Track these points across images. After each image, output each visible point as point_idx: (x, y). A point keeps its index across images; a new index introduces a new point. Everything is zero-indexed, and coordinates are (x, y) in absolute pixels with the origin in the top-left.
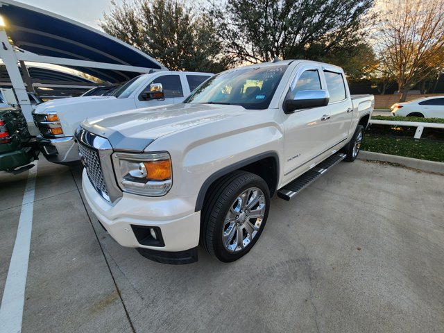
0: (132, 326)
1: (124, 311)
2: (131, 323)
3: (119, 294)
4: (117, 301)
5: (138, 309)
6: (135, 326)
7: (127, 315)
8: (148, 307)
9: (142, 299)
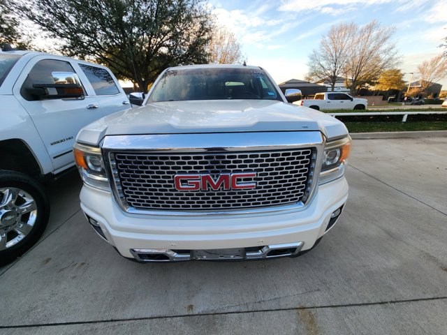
0: (346, 306)
1: (329, 309)
2: (342, 306)
3: (304, 308)
4: (313, 313)
5: (329, 296)
6: (347, 303)
7: (332, 306)
8: (328, 288)
9: (318, 290)
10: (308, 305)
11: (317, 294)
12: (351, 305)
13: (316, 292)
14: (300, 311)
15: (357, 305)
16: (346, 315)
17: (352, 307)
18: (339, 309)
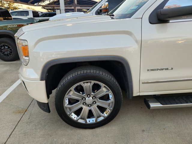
2: (17, 125)
4: (22, 114)
5: (24, 122)
6: (17, 127)
7: (19, 121)
8: (27, 123)
9: (29, 119)
10: (26, 113)
11: (27, 118)
12: (15, 128)
13: (28, 117)
14: (25, 110)
15: (13, 131)
16: (13, 124)
17: (14, 128)
18: (17, 123)
